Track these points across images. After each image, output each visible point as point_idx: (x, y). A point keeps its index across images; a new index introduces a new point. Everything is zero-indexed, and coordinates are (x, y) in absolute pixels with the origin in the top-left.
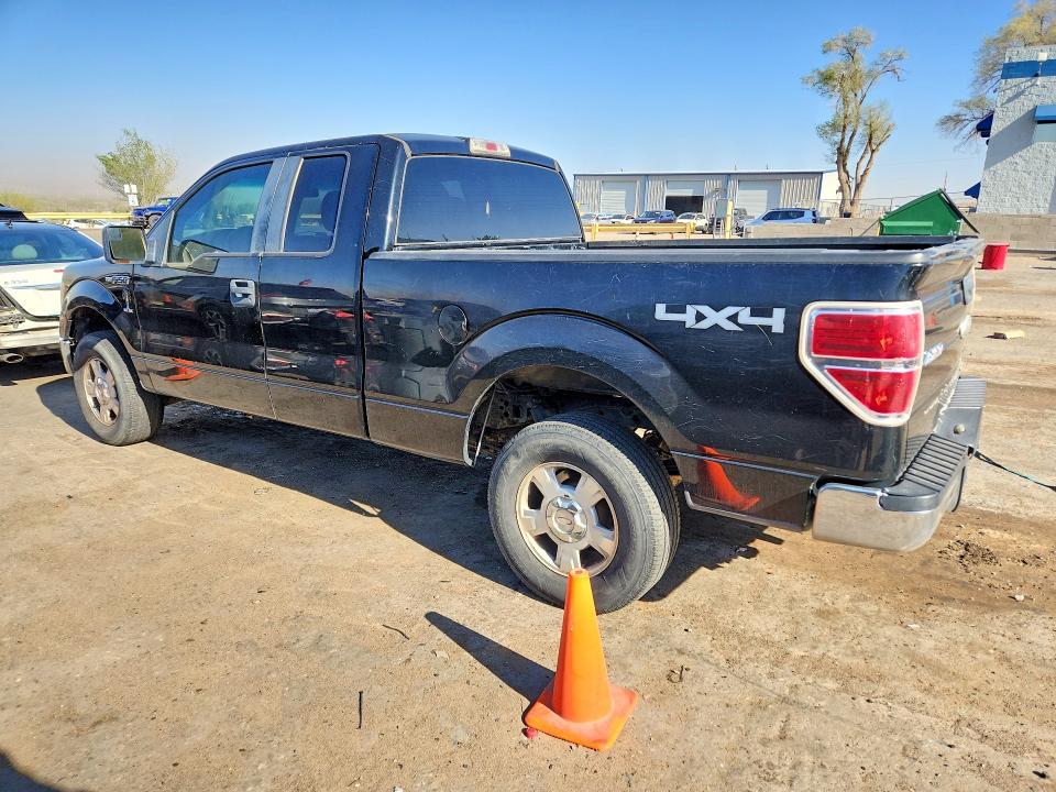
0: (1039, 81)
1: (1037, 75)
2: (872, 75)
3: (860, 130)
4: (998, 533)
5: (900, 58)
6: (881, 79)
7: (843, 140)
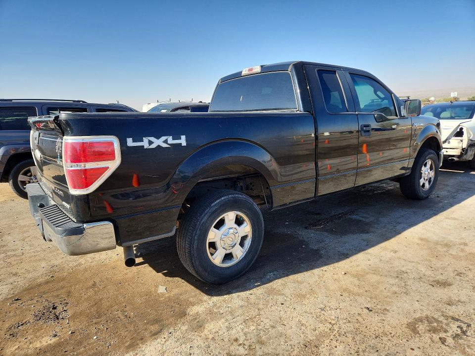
4: (45, 344)
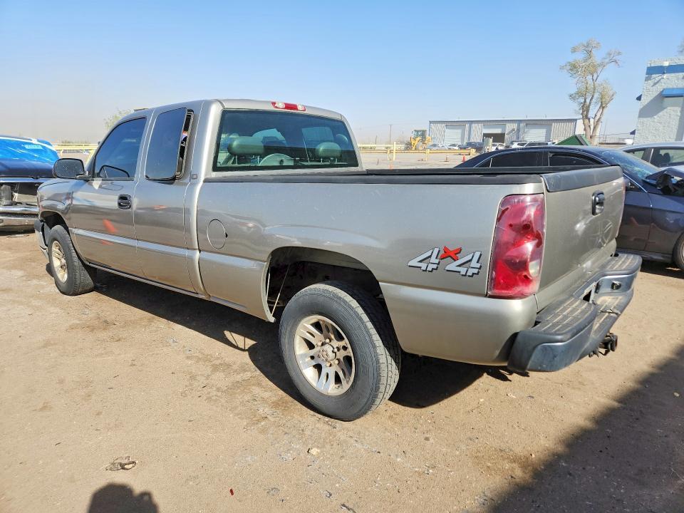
0: (665, 76)
1: (664, 73)
2: (603, 65)
3: (596, 95)
5: (619, 53)
6: (607, 66)
7: (585, 101)
